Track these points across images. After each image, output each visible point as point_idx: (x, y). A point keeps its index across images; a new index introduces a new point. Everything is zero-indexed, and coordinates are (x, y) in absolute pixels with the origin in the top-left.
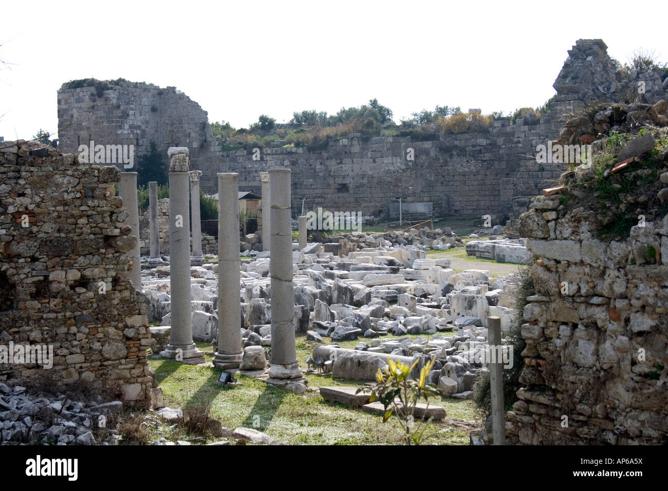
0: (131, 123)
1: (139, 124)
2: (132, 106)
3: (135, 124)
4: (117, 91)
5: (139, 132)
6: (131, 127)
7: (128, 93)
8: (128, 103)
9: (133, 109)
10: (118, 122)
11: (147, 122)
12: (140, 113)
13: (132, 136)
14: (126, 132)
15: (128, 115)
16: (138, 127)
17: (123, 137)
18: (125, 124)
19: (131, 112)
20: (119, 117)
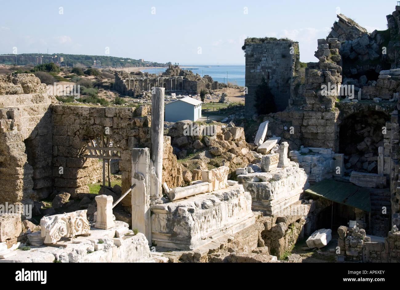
0: (263, 65)
1: (270, 66)
2: (265, 55)
3: (267, 65)
4: (252, 46)
5: (269, 71)
6: (262, 68)
7: (262, 47)
8: (261, 53)
9: (265, 57)
10: (252, 65)
11: (278, 65)
12: (272, 59)
13: (263, 73)
14: (259, 71)
15: (261, 61)
16: (270, 68)
17: (255, 74)
18: (258, 66)
19: (263, 59)
20: (252, 62)
